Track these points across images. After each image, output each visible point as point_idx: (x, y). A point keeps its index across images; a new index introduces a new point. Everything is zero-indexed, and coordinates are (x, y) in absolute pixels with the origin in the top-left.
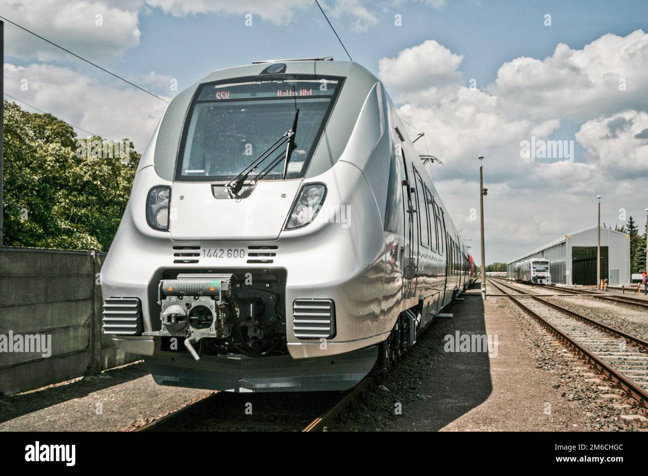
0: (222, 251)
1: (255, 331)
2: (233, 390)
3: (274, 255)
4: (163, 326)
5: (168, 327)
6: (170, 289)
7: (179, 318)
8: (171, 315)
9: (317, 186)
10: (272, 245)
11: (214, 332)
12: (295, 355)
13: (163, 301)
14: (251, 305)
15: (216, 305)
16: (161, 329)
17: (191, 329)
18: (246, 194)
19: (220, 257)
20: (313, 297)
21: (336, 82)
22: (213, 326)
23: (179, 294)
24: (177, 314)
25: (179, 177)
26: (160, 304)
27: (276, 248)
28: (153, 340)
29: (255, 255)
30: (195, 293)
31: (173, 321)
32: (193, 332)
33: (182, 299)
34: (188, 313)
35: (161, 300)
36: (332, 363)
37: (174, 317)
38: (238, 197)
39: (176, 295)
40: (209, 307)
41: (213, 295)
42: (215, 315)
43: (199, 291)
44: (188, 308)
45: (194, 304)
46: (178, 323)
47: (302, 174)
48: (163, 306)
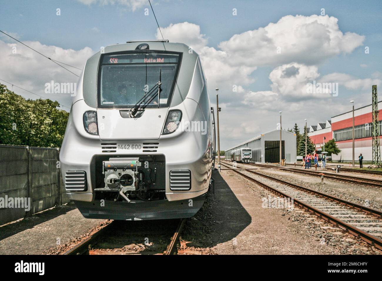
0: (129, 146)
1: (143, 188)
2: (131, 220)
3: (157, 147)
4: (106, 185)
5: (109, 185)
6: (109, 166)
7: (115, 181)
8: (112, 179)
9: (176, 111)
10: (156, 142)
11: (134, 188)
12: (170, 199)
13: (106, 172)
14: (141, 174)
15: (135, 174)
16: (105, 187)
17: (121, 186)
18: (139, 116)
19: (128, 149)
20: (180, 169)
21: (178, 55)
22: (133, 184)
23: (114, 168)
24: (115, 179)
25: (100, 106)
26: (104, 174)
27: (158, 144)
28: (92, 193)
29: (147, 147)
30: (123, 168)
31: (113, 182)
32: (122, 188)
33: (116, 171)
34: (120, 178)
35: (104, 171)
36: (182, 204)
37: (113, 180)
38: (134, 117)
39: (112, 169)
40: (131, 175)
41: (133, 168)
42: (134, 179)
43: (125, 167)
44: (120, 176)
45: (123, 173)
46: (115, 183)
47: (168, 105)
48: (106, 174)
